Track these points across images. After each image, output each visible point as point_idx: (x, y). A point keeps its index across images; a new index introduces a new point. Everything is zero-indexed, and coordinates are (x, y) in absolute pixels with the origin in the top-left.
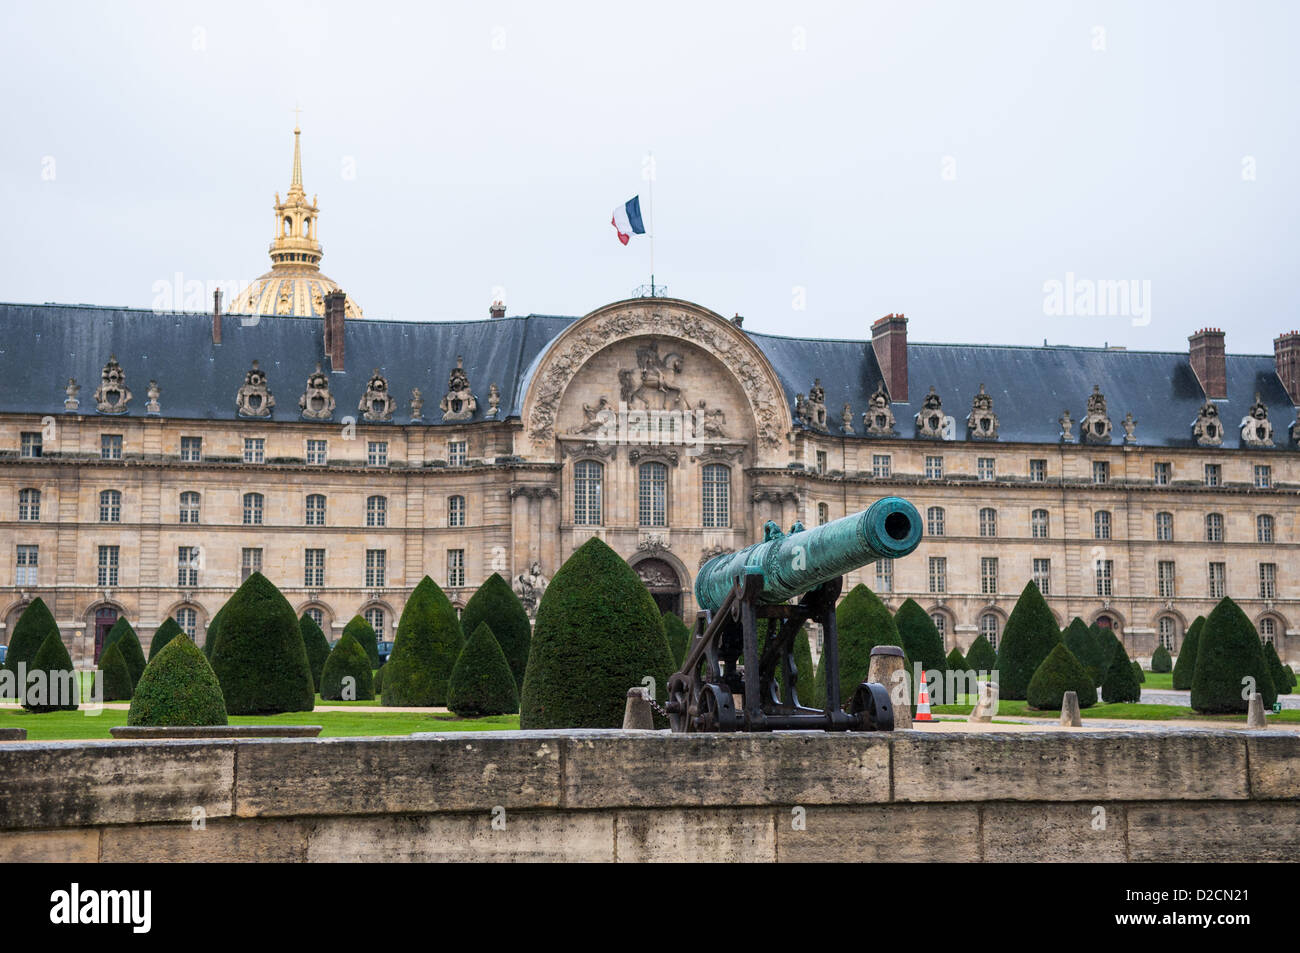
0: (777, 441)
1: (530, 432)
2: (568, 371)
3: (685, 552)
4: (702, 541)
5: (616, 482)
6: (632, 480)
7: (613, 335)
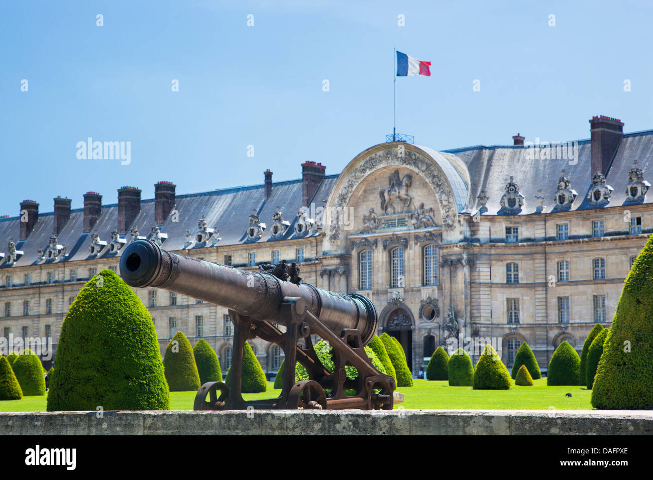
0: (453, 225)
1: (329, 236)
2: (346, 197)
3: (412, 303)
4: (421, 295)
5: (377, 261)
6: (385, 260)
7: (368, 170)
